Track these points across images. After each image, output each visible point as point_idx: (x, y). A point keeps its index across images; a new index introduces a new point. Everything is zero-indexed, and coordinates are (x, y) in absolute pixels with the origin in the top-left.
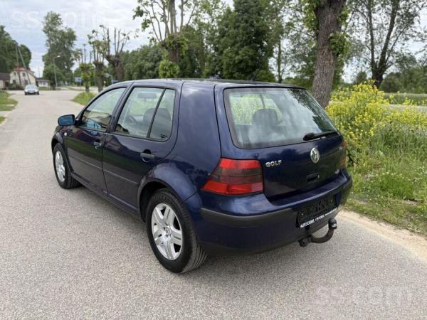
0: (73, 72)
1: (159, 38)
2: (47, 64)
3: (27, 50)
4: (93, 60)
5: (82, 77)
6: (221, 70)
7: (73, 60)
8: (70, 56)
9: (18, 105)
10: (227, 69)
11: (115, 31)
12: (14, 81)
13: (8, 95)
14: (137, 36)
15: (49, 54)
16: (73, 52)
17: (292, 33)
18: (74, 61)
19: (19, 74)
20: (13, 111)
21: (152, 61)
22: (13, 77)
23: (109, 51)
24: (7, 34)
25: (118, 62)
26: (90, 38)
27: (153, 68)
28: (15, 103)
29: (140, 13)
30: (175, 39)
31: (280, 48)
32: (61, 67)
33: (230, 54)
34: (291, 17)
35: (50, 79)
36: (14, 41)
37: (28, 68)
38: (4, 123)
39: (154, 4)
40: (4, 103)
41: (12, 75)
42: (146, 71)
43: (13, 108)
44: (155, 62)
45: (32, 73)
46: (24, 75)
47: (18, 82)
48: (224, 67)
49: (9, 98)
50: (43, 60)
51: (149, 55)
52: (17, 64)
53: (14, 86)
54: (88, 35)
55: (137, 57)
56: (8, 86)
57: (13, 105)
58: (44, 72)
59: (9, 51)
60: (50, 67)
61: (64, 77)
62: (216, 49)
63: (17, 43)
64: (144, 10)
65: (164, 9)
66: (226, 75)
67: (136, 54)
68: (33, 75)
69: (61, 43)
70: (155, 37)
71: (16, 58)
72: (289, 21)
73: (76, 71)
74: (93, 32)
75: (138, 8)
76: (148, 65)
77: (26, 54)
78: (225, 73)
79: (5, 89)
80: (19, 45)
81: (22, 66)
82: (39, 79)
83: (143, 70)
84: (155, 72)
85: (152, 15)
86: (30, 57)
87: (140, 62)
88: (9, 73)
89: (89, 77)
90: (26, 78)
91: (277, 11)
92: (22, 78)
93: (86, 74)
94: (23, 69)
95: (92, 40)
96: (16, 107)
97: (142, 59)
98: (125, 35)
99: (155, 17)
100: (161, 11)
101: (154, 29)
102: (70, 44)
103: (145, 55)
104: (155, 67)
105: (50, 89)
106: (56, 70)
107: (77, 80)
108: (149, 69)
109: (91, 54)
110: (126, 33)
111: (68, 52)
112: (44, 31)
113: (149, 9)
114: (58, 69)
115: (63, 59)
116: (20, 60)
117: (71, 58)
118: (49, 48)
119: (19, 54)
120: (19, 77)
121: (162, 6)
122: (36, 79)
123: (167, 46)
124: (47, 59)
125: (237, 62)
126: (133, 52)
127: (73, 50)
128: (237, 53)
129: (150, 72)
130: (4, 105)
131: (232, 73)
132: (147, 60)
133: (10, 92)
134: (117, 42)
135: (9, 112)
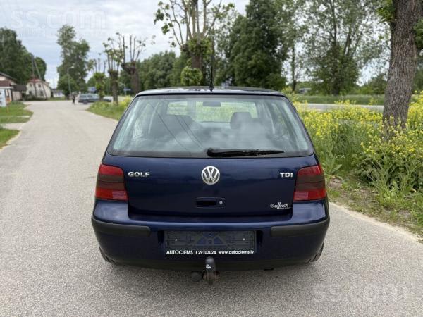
0: (87, 82)
1: (180, 42)
2: (61, 75)
3: (42, 62)
4: (107, 69)
5: (96, 86)
6: (233, 75)
7: (86, 70)
8: (84, 66)
9: (34, 116)
10: (239, 74)
11: (131, 39)
12: (30, 92)
13: (24, 106)
14: (154, 43)
15: (63, 65)
16: (86, 62)
17: (307, 36)
18: (87, 72)
19: (34, 85)
20: (28, 123)
21: (163, 69)
22: (30, 88)
23: (124, 59)
24: (24, 48)
25: (134, 70)
26: (106, 46)
27: (163, 77)
28: (31, 113)
29: (160, 17)
30: (198, 42)
31: (293, 51)
32: (75, 78)
33: (241, 60)
34: (305, 20)
35: (64, 89)
36: (30, 54)
37: (43, 80)
38: (17, 137)
39: (175, 6)
40: (19, 115)
41: (28, 86)
42: (157, 79)
43: (28, 119)
44: (166, 71)
45: (47, 84)
46: (40, 86)
47: (34, 92)
48: (236, 73)
49: (25, 109)
50: (58, 71)
51: (160, 64)
52: (33, 75)
53: (30, 97)
54: (104, 44)
55: (149, 66)
56: (25, 97)
57: (28, 116)
58: (59, 82)
59: (26, 63)
60: (64, 78)
61: (77, 87)
62: (228, 55)
63: (33, 56)
64: (164, 13)
65: (185, 11)
66: (238, 80)
67: (147, 63)
68: (47, 86)
69: (75, 55)
70: (176, 42)
71: (31, 70)
72: (304, 24)
73: (89, 81)
74: (109, 39)
75: (159, 11)
76: (160, 73)
77: (41, 65)
78: (237, 78)
79: (21, 100)
80: (35, 57)
81: (38, 77)
82: (54, 89)
83: (155, 79)
84: (166, 80)
85: (173, 19)
86: (45, 69)
87: (152, 71)
88: (26, 84)
89: (103, 86)
90: (42, 89)
91: (291, 14)
92: (38, 89)
93: (100, 84)
94: (39, 80)
95: (108, 48)
96: (31, 118)
97: (153, 68)
98: (140, 42)
99: (176, 20)
100: (183, 14)
101: (174, 34)
102: (84, 54)
103: (156, 64)
104: (166, 75)
105: (65, 99)
106: (70, 81)
107: (90, 89)
108: (161, 77)
109: (105, 64)
110: (142, 41)
111: (82, 63)
112: (59, 43)
113: (170, 11)
114: (72, 80)
115: (76, 69)
116: (36, 72)
117: (84, 69)
118: (63, 59)
119: (35, 66)
120: (35, 88)
121: (184, 8)
122: (51, 89)
123: (189, 50)
124: (62, 71)
125: (249, 67)
126: (145, 61)
127: (87, 60)
128: (250, 59)
129: (162, 80)
130: (19, 117)
131: (245, 79)
132: (158, 69)
133: (26, 103)
134: (133, 49)
135: (23, 124)
